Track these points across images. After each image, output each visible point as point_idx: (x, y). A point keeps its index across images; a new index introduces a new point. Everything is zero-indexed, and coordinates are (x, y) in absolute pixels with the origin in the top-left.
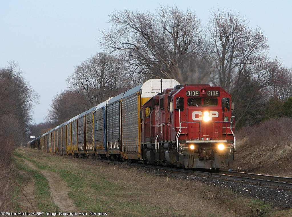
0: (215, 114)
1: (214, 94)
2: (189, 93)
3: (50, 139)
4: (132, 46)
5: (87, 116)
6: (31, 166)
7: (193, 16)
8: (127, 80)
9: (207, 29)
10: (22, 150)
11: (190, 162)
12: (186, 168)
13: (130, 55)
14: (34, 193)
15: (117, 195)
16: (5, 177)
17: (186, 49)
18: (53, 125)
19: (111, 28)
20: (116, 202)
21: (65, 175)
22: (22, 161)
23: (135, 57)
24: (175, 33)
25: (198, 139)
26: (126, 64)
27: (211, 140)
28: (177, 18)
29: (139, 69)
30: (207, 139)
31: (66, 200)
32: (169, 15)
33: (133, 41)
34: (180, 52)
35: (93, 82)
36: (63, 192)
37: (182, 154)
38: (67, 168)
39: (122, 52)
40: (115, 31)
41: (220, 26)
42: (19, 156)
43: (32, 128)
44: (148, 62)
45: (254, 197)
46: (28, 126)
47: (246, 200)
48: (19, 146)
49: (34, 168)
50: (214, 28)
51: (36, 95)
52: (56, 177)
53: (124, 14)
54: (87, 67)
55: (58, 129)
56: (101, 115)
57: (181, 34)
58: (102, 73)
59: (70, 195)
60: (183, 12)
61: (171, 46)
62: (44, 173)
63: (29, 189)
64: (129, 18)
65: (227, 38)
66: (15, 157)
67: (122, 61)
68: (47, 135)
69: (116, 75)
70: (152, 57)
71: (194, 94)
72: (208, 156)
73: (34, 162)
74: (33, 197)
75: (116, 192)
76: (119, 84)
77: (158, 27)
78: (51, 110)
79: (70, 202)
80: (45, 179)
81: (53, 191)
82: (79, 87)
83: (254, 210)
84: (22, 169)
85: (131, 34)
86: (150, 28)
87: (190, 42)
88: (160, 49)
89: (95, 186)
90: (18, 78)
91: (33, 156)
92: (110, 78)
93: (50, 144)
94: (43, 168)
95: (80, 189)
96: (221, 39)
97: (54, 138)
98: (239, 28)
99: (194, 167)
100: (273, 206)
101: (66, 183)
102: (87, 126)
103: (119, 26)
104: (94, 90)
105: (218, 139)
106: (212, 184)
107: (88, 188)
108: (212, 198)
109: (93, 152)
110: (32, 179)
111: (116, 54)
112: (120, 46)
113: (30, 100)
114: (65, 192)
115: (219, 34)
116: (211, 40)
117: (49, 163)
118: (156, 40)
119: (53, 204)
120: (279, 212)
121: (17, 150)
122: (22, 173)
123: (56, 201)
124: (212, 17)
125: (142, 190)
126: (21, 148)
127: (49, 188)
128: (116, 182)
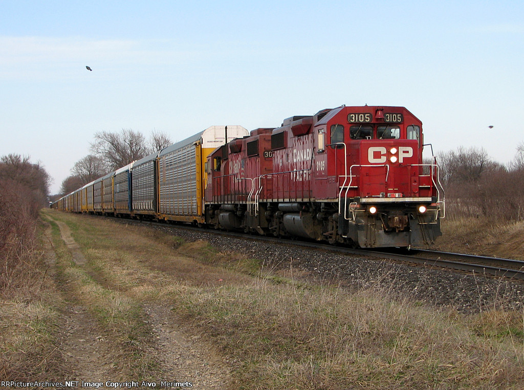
0: (408, 152)
1: (395, 120)
2: (354, 118)
3: (67, 201)
4: (107, 151)
5: (104, 181)
6: (50, 219)
7: (141, 135)
8: (104, 170)
9: (149, 142)
10: (45, 210)
11: (369, 237)
12: (363, 246)
13: (106, 156)
14: (51, 234)
15: (98, 235)
16: (34, 225)
17: (137, 153)
18: (62, 196)
19: (95, 141)
20: (98, 239)
21: (69, 223)
22: (45, 216)
23: (109, 158)
24: (131, 144)
25: (381, 196)
26: (104, 162)
27: (403, 197)
28: (132, 135)
29: (110, 164)
30: (397, 195)
31: (69, 237)
32: (128, 134)
33: (107, 148)
34: (134, 154)
35: (85, 171)
36: (68, 233)
37: (354, 223)
38: (70, 220)
39: (101, 154)
40: (97, 143)
41: (156, 140)
42: (43, 213)
43: (50, 197)
44: (115, 160)
45: (175, 235)
46: (48, 196)
47: (171, 237)
48: (43, 207)
49: (52, 220)
50: (153, 141)
51: (52, 179)
52: (64, 225)
53: (102, 133)
54: (82, 163)
55: (73, 194)
56: (126, 177)
57: (134, 145)
58: (90, 167)
59: (72, 234)
60: (136, 132)
61: (129, 151)
62: (57, 222)
63: (49, 232)
64: (105, 135)
65: (160, 147)
66: (40, 214)
67: (101, 160)
68: (63, 199)
69: (98, 167)
70: (118, 157)
71: (361, 119)
72: (402, 226)
73: (51, 216)
74: (51, 236)
75: (98, 233)
76: (100, 172)
77: (121, 141)
78: (61, 187)
79: (72, 239)
80: (57, 226)
81: (62, 233)
82: (77, 174)
83: (175, 242)
84: (44, 220)
85: (106, 144)
86: (117, 141)
87: (140, 149)
88: (122, 152)
89: (86, 230)
90: (42, 169)
91: (51, 213)
92: (95, 169)
93: (67, 205)
94: (57, 220)
95: (77, 232)
96: (157, 147)
97: (69, 200)
98: (166, 141)
99: (376, 246)
100: (186, 240)
101: (69, 228)
102: (104, 189)
103: (100, 140)
104: (85, 176)
105: (417, 195)
106: (152, 228)
107: (82, 231)
108: (152, 236)
109: (113, 211)
110: (50, 226)
111: (98, 156)
112: (100, 151)
113: (49, 182)
114: (69, 233)
115: (155, 145)
116: (151, 148)
117: (60, 217)
118: (120, 148)
119: (62, 240)
120: (189, 243)
121: (42, 210)
122: (44, 222)
123: (64, 238)
124: (152, 136)
125: (113, 232)
126: (44, 208)
127: (60, 231)
128: (98, 227)
